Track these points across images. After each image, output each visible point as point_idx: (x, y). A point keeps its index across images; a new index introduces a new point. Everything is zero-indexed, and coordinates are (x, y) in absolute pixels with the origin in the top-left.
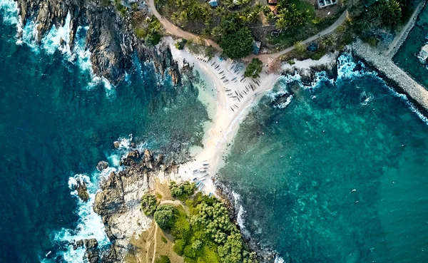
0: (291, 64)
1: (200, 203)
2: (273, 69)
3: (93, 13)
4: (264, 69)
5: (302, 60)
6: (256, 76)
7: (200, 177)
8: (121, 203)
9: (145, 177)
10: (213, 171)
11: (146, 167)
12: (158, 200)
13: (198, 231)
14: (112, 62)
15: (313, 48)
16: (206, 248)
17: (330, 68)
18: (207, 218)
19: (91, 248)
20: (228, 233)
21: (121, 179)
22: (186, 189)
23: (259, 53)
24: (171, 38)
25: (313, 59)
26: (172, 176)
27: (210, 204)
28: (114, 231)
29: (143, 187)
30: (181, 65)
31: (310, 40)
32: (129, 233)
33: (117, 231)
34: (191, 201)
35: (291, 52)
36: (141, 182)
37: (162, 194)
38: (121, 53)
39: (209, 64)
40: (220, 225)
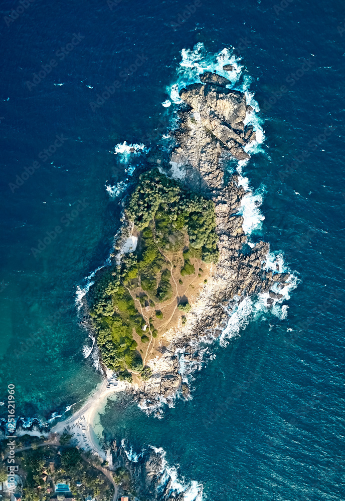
0: (43, 436)
1: (116, 367)
2: (54, 436)
3: (152, 495)
4: (60, 437)
5: (36, 437)
6: (65, 435)
7: (114, 381)
8: (164, 377)
9: (146, 389)
10: (105, 382)
11: (144, 395)
12: (140, 375)
13: (121, 353)
14: (148, 463)
15: (28, 443)
16: (119, 341)
17: (20, 428)
18: (114, 358)
19: (188, 354)
20: (104, 346)
21: (161, 392)
22: (122, 378)
23: (60, 447)
24: (110, 469)
25: (29, 435)
26: (130, 386)
27: (111, 365)
28: (172, 362)
29: (148, 384)
30: (109, 451)
31: (28, 448)
32: (162, 359)
33: (169, 362)
34: (122, 370)
35: (41, 443)
36: (149, 388)
37: (137, 378)
38: (142, 467)
39: (92, 447)
40: (107, 352)
